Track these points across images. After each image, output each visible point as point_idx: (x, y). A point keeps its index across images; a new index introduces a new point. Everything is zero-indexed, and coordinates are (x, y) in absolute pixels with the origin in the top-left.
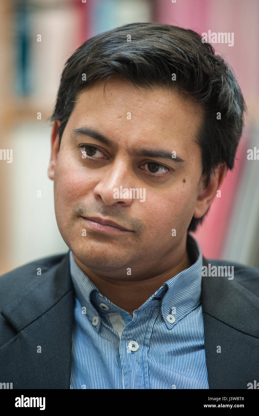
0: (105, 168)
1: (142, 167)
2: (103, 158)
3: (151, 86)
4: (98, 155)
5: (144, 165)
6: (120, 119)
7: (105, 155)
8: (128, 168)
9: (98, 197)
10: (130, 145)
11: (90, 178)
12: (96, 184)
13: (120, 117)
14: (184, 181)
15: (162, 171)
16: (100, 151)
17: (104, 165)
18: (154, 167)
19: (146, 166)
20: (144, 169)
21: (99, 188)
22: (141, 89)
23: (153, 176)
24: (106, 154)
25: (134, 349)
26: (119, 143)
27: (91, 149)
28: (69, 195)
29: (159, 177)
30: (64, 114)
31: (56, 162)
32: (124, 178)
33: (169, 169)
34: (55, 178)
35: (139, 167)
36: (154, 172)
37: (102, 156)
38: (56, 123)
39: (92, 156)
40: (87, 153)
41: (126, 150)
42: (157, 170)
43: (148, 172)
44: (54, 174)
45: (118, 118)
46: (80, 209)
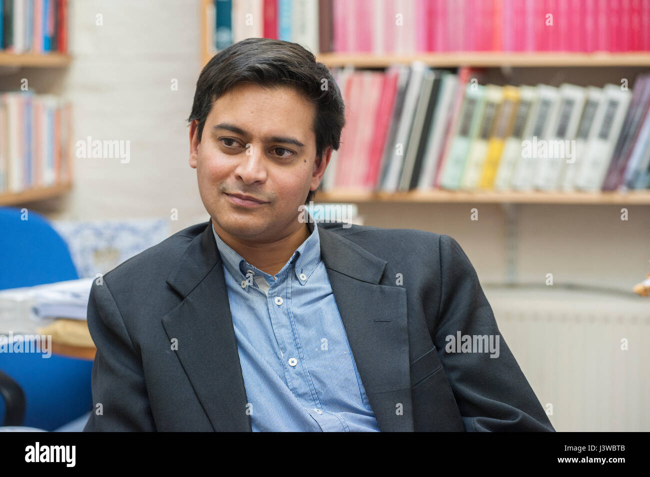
0: (242, 154)
1: (271, 152)
2: (238, 147)
3: (275, 86)
4: (235, 144)
5: (273, 150)
6: (252, 114)
7: (240, 144)
8: (261, 153)
9: (239, 178)
10: (262, 134)
11: (231, 163)
12: (236, 167)
13: (252, 112)
14: (305, 161)
15: (287, 154)
16: (238, 142)
17: (240, 152)
18: (280, 151)
19: (274, 151)
20: (273, 154)
21: (239, 171)
22: (268, 90)
23: (282, 158)
25: (279, 303)
26: (254, 133)
27: (229, 141)
28: (213, 177)
29: (286, 159)
30: (203, 114)
31: (197, 154)
32: (259, 162)
33: (293, 152)
34: (199, 166)
35: (269, 153)
36: (281, 155)
37: (239, 145)
38: (194, 122)
39: (230, 145)
40: (226, 144)
41: (259, 138)
42: (283, 153)
43: (277, 156)
44: (197, 162)
45: (251, 113)
46: (224, 187)
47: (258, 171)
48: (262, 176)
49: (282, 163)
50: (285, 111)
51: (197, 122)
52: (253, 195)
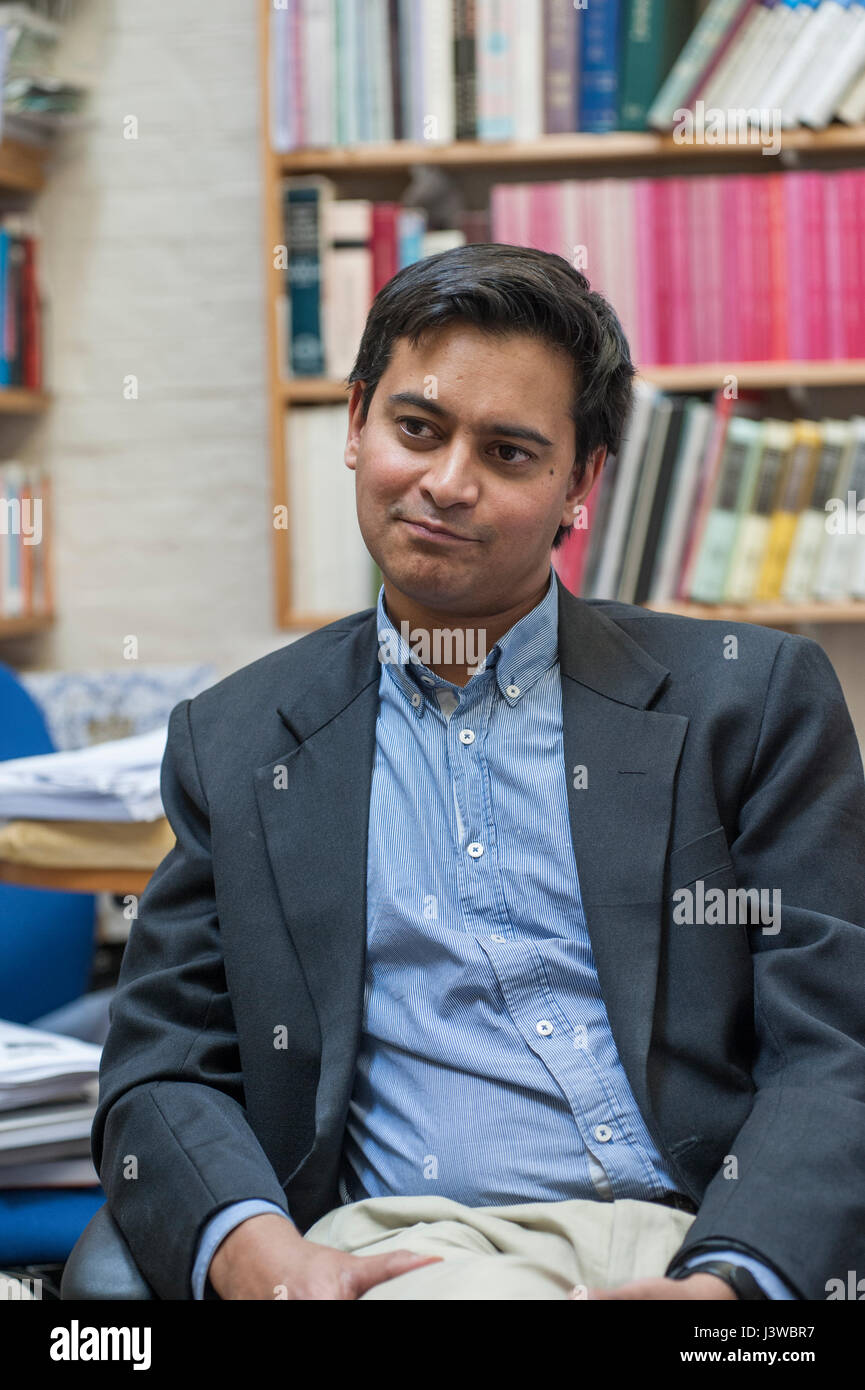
0: (438, 452)
1: (491, 452)
2: (432, 437)
3: (506, 334)
4: (426, 432)
5: (493, 449)
6: (461, 381)
7: (436, 434)
8: (471, 456)
9: (426, 494)
10: (476, 419)
11: (413, 465)
12: (422, 474)
13: (460, 377)
14: (552, 473)
15: (519, 458)
16: (430, 428)
17: (435, 448)
18: (508, 451)
19: (497, 451)
20: (494, 455)
21: (427, 482)
22: (493, 337)
23: (508, 465)
24: (437, 430)
25: (467, 741)
26: (460, 416)
27: (414, 425)
28: (381, 489)
29: (516, 466)
30: (372, 372)
31: (359, 442)
32: (466, 469)
33: (530, 455)
34: (359, 465)
35: (487, 452)
36: (508, 459)
37: (432, 434)
38: (358, 385)
39: (416, 433)
40: (409, 430)
41: (470, 426)
42: (513, 457)
43: (501, 460)
44: (357, 460)
45: (458, 379)
46: (397, 510)
47: (463, 486)
48: (470, 493)
49: (508, 473)
50: (522, 379)
51: (363, 386)
52: (451, 527)
